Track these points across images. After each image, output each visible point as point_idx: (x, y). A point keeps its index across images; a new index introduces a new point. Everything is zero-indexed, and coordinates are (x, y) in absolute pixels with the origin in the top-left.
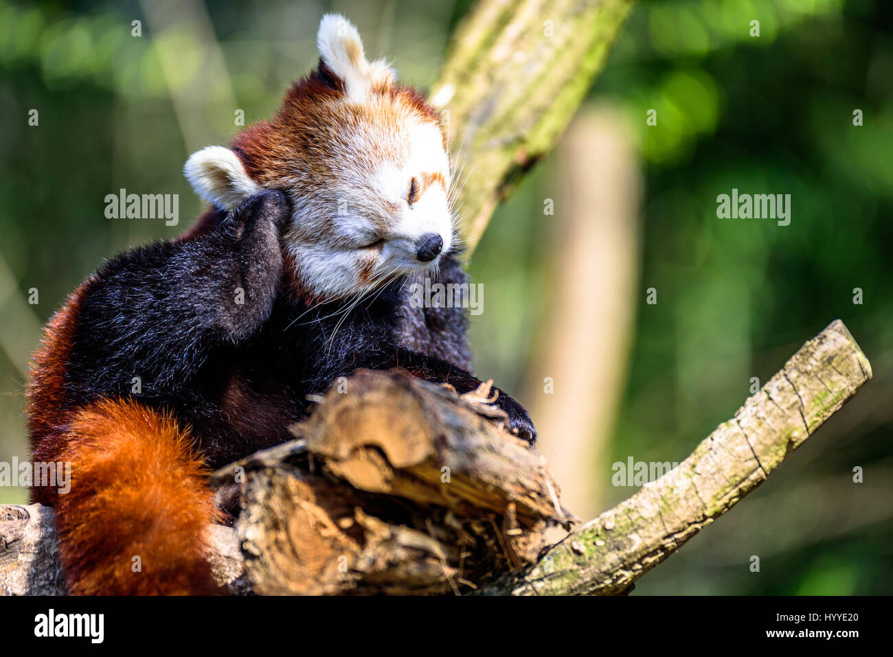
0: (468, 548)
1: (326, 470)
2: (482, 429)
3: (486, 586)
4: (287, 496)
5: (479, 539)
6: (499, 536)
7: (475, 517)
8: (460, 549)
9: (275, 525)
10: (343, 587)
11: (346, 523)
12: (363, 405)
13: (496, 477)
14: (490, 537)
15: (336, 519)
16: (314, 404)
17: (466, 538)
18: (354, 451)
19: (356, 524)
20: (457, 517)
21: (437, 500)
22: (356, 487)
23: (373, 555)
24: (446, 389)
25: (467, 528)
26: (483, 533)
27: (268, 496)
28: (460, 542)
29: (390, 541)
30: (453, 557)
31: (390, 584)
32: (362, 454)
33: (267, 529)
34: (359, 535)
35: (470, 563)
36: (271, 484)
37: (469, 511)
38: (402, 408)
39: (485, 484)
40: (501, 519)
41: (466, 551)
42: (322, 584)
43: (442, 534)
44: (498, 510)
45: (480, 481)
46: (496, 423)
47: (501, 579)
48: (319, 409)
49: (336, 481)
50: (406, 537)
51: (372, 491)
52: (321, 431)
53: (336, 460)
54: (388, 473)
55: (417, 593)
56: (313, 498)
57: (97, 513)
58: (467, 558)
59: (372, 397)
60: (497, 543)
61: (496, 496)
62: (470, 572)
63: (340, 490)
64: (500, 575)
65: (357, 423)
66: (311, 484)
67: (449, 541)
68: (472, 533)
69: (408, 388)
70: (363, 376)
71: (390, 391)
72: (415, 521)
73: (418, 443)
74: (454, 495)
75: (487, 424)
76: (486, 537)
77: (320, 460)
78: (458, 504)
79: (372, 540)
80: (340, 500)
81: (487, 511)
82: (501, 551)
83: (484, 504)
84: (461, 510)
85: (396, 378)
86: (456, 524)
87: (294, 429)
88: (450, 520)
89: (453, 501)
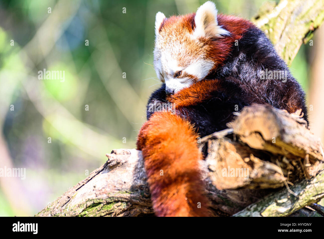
0: (291, 170)
1: (240, 140)
2: (298, 127)
3: (297, 184)
4: (225, 149)
5: (295, 167)
6: (303, 166)
7: (294, 159)
8: (288, 171)
9: (221, 160)
10: (245, 184)
11: (247, 160)
12: (254, 117)
13: (302, 145)
14: (299, 167)
15: (243, 158)
16: (236, 116)
17: (290, 167)
18: (251, 134)
19: (250, 161)
20: (287, 159)
21: (280, 152)
22: (251, 147)
23: (257, 172)
24: (284, 112)
25: (291, 163)
26: (297, 165)
27: (219, 149)
28: (288, 168)
29: (263, 167)
30: (285, 174)
31: (262, 182)
32: (254, 135)
33: (218, 161)
34: (251, 164)
35: (291, 176)
36: (220, 145)
37: (292, 157)
38: (269, 118)
39: (298, 148)
40: (303, 160)
41: (290, 171)
42: (238, 182)
43: (282, 165)
44: (302, 157)
45: (296, 146)
46: (303, 125)
47: (302, 182)
48: (238, 118)
49: (243, 144)
50: (269, 165)
51: (257, 149)
52: (239, 126)
53: (244, 136)
54: (263, 142)
55: (272, 186)
56: (235, 150)
57: (161, 150)
58: (290, 174)
59: (258, 114)
60: (301, 169)
61: (302, 152)
62: (291, 179)
63: (245, 147)
64: (302, 181)
65: (252, 123)
66: (235, 145)
67: (284, 168)
68: (292, 165)
69: (271, 111)
70: (254, 106)
71: (265, 112)
72: (272, 160)
73: (274, 132)
74: (287, 151)
75: (299, 125)
76: (297, 167)
77: (238, 137)
78: (288, 154)
79: (256, 167)
80: (245, 151)
81: (298, 157)
82: (303, 172)
83: (297, 155)
84: (289, 156)
85: (267, 107)
86: (286, 161)
87: (229, 125)
88: (285, 160)
89: (286, 153)
